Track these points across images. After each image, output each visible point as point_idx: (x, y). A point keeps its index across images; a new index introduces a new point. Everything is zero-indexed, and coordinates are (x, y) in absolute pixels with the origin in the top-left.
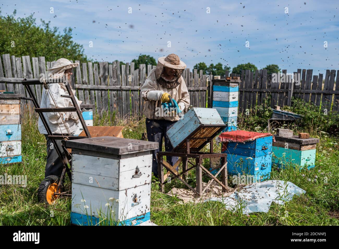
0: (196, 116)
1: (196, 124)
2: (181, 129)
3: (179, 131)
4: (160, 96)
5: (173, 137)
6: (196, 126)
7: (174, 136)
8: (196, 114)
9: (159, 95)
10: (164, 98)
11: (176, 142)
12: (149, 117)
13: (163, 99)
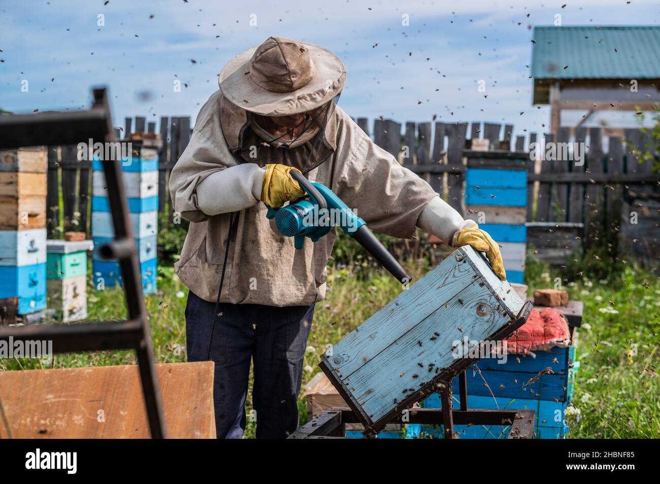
0: (482, 285)
1: (486, 318)
2: (404, 340)
3: (396, 348)
4: (254, 186)
5: (362, 372)
6: (486, 326)
7: (367, 367)
8: (481, 276)
9: (247, 185)
10: (277, 187)
11: (378, 392)
12: (204, 293)
13: (272, 195)
